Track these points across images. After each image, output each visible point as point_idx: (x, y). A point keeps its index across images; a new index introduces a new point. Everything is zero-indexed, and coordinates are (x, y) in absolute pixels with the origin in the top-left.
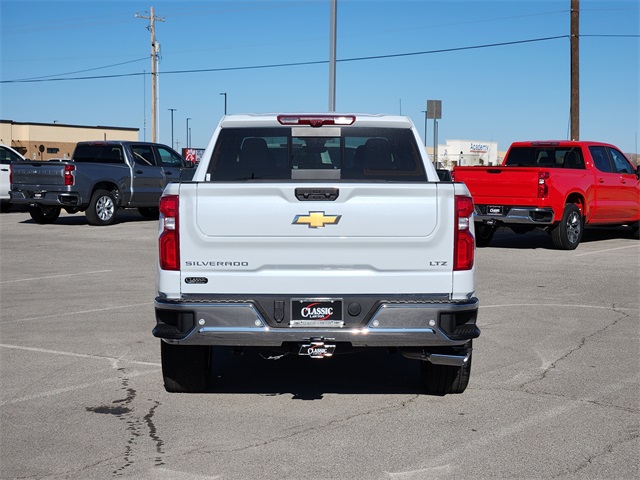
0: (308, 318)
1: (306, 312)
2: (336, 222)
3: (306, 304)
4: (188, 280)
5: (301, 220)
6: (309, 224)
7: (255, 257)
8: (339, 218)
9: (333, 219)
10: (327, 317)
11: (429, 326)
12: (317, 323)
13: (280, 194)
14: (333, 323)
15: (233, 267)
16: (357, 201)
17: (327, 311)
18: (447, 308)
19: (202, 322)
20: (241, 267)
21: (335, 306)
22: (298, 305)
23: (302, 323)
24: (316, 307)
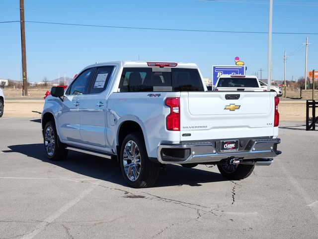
0: (226, 149)
1: (226, 146)
2: (239, 108)
3: (226, 143)
4: (184, 135)
5: (227, 107)
6: (230, 109)
7: (210, 124)
8: (240, 106)
9: (237, 107)
10: (233, 148)
11: (270, 149)
12: (229, 151)
13: (220, 97)
14: (235, 150)
15: (201, 128)
16: (246, 99)
17: (233, 145)
19: (194, 153)
20: (204, 128)
21: (236, 143)
22: (223, 144)
23: (225, 151)
24: (229, 144)
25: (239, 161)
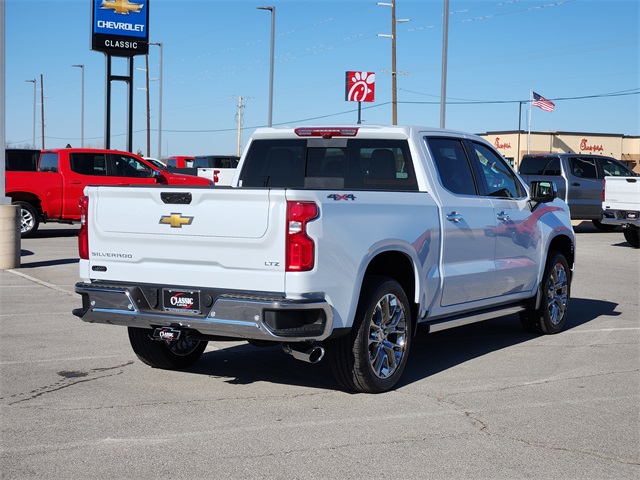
0: (176, 307)
1: (174, 301)
2: (190, 223)
3: (174, 294)
4: (94, 268)
5: (165, 220)
6: (171, 224)
8: (192, 218)
9: (187, 220)
10: (190, 307)
11: (254, 321)
12: (183, 312)
13: (152, 197)
14: (192, 312)
15: (122, 259)
17: (189, 301)
18: (276, 305)
19: (93, 303)
20: (127, 259)
21: (195, 297)
22: (168, 295)
23: (171, 310)
24: (182, 296)
25: (171, 335)
